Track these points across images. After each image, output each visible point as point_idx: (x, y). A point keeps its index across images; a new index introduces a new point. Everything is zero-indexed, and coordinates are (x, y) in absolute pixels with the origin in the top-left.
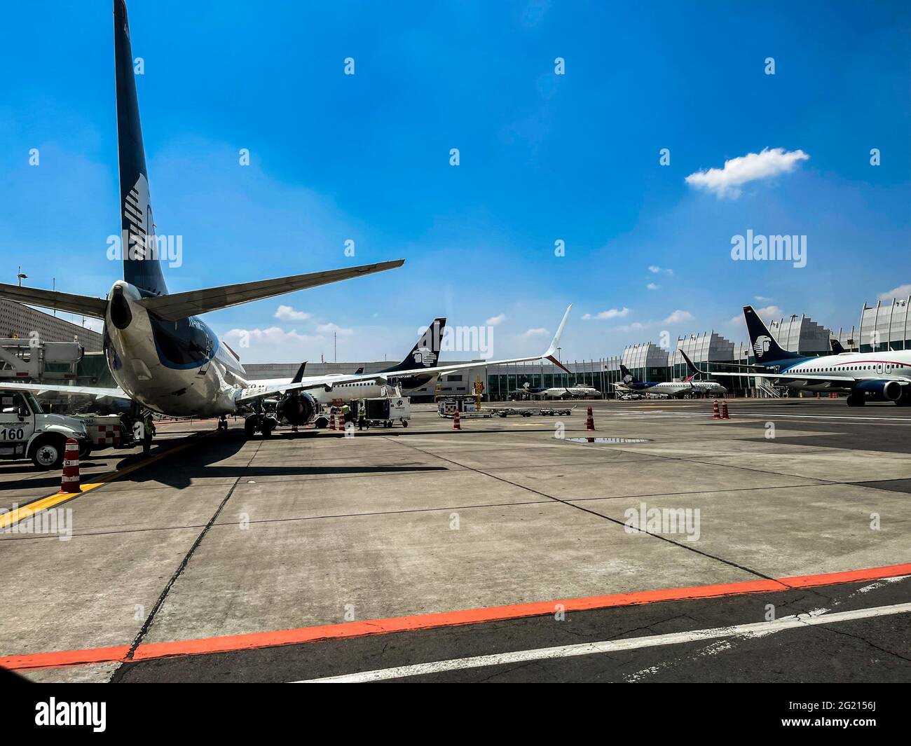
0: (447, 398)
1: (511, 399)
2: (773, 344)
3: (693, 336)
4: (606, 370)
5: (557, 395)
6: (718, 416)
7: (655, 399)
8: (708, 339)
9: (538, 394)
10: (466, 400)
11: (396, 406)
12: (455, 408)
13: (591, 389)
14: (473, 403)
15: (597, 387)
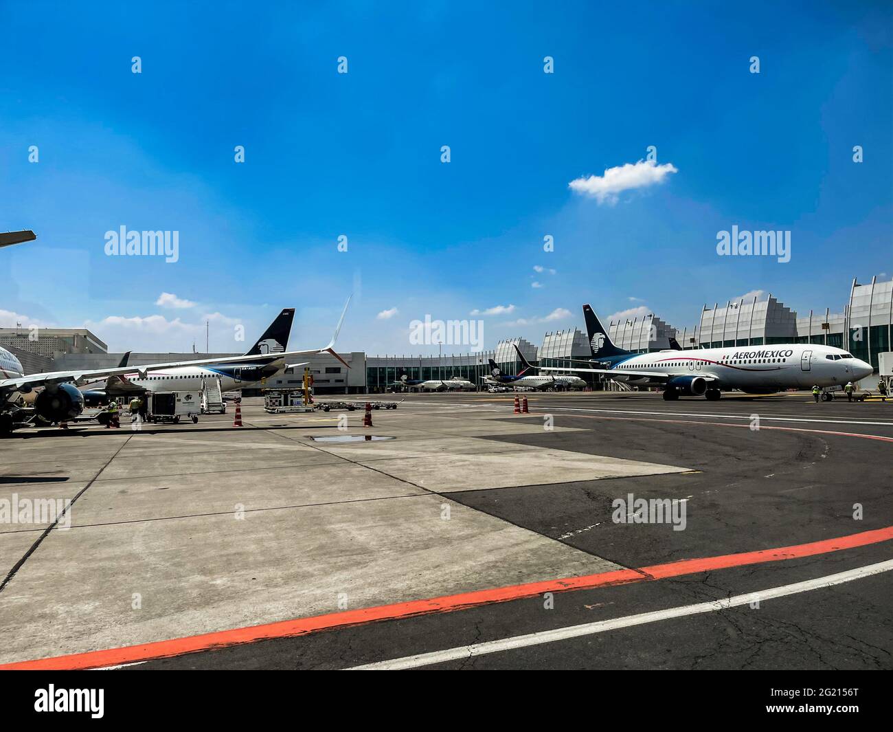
0: (272, 391)
1: (390, 391)
2: (607, 340)
3: (559, 333)
4: (481, 364)
5: (435, 388)
6: (519, 410)
7: (522, 391)
8: (572, 335)
9: (415, 386)
10: (293, 394)
11: (183, 400)
12: (280, 401)
13: (466, 382)
14: (300, 397)
15: (472, 380)
